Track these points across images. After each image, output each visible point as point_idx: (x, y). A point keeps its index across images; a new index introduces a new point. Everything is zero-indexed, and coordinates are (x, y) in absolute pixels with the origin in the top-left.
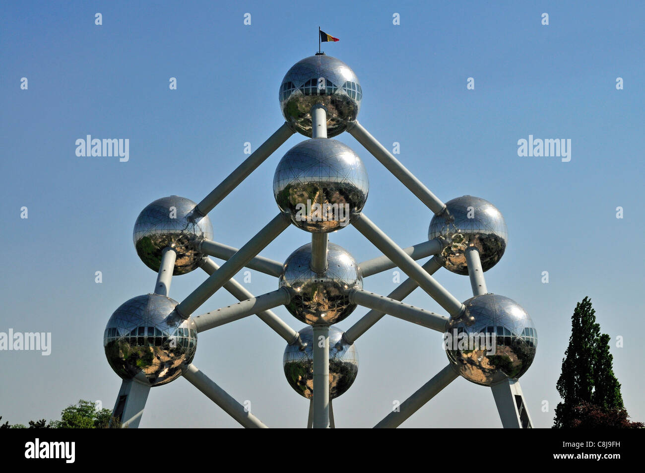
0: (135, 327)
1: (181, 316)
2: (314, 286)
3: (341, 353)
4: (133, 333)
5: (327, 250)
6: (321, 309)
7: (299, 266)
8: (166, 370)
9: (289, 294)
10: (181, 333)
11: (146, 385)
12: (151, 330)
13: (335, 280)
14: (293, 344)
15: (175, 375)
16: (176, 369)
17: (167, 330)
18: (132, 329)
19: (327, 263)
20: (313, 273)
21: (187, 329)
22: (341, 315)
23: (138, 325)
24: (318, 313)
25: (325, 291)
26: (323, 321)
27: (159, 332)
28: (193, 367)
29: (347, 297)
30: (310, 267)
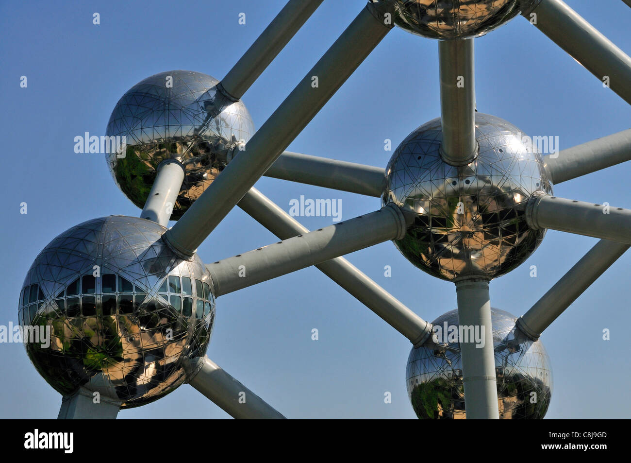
0: (76, 276)
1: (174, 254)
2: (453, 199)
3: (516, 355)
4: (72, 289)
5: (474, 126)
6: (471, 243)
7: (419, 158)
8: (150, 370)
9: (402, 217)
10: (175, 288)
11: (109, 403)
12: (108, 281)
13: (495, 184)
14: (423, 345)
15: (171, 380)
16: (172, 367)
17: (144, 280)
18: (69, 282)
19: (475, 146)
20: (448, 167)
21: (187, 280)
22: (512, 252)
23: (82, 272)
24: (465, 254)
25: (475, 209)
26: (476, 268)
27: (127, 285)
28: (209, 363)
29: (521, 213)
30: (441, 156)
